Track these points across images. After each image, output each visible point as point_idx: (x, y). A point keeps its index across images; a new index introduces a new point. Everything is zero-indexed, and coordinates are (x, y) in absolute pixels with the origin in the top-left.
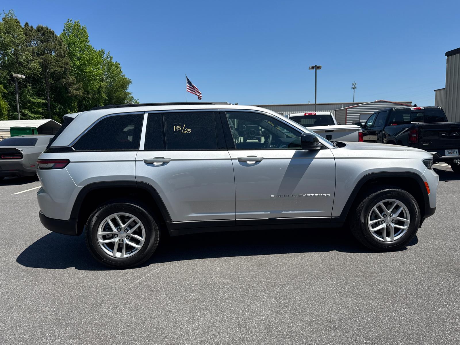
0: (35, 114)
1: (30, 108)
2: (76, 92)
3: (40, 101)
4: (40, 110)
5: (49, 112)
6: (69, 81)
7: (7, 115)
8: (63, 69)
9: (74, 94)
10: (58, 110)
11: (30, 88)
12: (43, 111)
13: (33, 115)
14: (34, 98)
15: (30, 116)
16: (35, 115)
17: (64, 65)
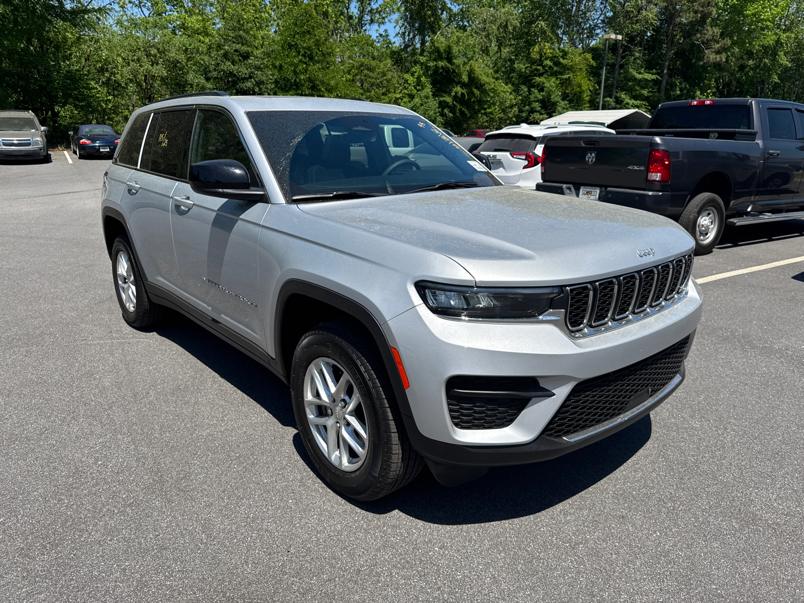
0: (636, 100)
1: (631, 89)
2: (715, 57)
3: (648, 76)
4: (645, 92)
5: (660, 96)
6: (706, 37)
7: (590, 102)
8: (698, 16)
9: (709, 61)
10: (678, 92)
11: (637, 54)
12: (650, 94)
13: (631, 102)
14: (640, 73)
15: (628, 104)
16: (635, 102)
17: (703, 7)
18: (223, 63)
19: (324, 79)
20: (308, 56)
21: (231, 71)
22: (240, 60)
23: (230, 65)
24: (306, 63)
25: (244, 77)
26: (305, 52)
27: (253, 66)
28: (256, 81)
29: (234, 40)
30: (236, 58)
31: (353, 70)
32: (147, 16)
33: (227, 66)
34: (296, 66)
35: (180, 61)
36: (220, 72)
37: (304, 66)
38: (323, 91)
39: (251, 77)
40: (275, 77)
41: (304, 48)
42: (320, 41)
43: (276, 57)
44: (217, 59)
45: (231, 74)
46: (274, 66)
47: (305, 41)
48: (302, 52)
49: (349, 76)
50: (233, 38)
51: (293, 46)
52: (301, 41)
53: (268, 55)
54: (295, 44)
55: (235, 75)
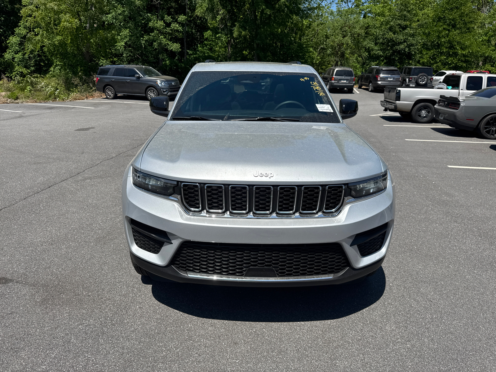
18: (387, 34)
19: (461, 40)
20: (452, 25)
21: (391, 38)
22: (400, 31)
23: (391, 34)
24: (449, 30)
25: (400, 42)
26: (450, 22)
27: (408, 34)
28: (407, 44)
29: (399, 18)
30: (397, 29)
31: (490, 33)
32: (350, 7)
33: (391, 35)
34: (440, 32)
35: (361, 34)
36: (384, 39)
37: (447, 32)
38: (458, 49)
39: (405, 42)
40: (423, 41)
41: (449, 19)
42: (464, 13)
43: (427, 27)
44: (384, 31)
45: (392, 40)
46: (424, 33)
47: (452, 14)
48: (448, 22)
49: (485, 38)
50: (399, 16)
51: (442, 18)
52: (449, 14)
53: (421, 26)
54: (444, 17)
55: (393, 41)
